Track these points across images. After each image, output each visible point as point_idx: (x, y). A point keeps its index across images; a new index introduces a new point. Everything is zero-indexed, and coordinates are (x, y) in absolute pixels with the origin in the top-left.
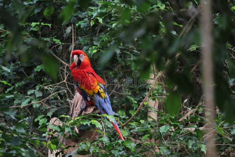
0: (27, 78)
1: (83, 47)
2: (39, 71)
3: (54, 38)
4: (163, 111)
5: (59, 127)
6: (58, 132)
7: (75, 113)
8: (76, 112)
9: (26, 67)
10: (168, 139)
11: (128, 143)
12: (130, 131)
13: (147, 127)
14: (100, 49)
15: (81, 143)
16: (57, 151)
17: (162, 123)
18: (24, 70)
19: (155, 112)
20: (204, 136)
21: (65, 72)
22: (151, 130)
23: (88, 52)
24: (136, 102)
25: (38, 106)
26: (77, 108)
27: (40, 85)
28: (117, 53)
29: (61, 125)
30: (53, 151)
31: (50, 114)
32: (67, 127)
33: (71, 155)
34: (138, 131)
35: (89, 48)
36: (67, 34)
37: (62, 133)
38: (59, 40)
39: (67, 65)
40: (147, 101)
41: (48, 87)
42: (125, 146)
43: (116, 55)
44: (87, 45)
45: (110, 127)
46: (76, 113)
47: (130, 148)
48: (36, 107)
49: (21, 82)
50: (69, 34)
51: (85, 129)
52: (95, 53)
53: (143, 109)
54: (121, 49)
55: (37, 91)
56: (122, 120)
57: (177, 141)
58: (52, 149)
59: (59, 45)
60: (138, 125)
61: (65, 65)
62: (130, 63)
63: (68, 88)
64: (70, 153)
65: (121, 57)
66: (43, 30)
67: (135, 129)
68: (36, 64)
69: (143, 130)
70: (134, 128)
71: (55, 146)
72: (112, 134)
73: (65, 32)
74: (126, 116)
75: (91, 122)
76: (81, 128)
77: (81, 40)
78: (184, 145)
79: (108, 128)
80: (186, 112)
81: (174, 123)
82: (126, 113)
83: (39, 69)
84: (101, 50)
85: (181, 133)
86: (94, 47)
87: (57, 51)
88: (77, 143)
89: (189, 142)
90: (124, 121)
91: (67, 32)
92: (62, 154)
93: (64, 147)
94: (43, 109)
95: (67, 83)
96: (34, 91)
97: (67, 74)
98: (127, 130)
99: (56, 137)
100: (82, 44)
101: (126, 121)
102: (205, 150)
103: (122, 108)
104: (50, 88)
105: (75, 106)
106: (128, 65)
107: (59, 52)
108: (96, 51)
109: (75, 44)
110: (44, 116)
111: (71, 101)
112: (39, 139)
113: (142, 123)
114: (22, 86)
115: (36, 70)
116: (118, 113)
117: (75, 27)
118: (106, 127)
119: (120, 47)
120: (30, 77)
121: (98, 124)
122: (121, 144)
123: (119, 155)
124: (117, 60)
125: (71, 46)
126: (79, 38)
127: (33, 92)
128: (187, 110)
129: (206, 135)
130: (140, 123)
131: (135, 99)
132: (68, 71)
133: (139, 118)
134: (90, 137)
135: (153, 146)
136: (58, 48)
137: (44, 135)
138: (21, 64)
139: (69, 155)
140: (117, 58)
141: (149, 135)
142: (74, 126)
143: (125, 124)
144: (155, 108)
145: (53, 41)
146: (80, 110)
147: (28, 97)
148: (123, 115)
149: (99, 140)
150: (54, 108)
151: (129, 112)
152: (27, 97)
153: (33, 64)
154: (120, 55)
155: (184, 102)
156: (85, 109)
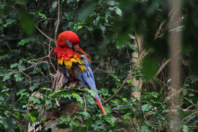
0: (11, 52)
1: (68, 23)
2: (23, 44)
3: (39, 12)
4: (146, 90)
5: (40, 99)
6: (38, 104)
7: (57, 88)
8: (58, 86)
9: (10, 40)
10: (151, 119)
11: (108, 118)
12: (112, 109)
13: (129, 105)
14: (85, 25)
15: (61, 118)
16: (36, 124)
17: (144, 101)
18: (8, 44)
19: (138, 91)
20: (187, 117)
21: (49, 47)
22: (133, 109)
23: (73, 28)
24: (119, 80)
25: (20, 79)
26: (59, 82)
27: (23, 59)
28: (102, 30)
29: (42, 97)
30: (32, 123)
31: (32, 89)
32: (48, 99)
33: (50, 127)
34: (119, 109)
35: (74, 24)
36: (53, 9)
37: (42, 105)
38: (44, 15)
39: (51, 40)
40: (130, 79)
41: (31, 61)
42: (105, 120)
43: (101, 32)
44: (72, 20)
45: (92, 104)
46: (59, 88)
47: (110, 122)
48: (19, 80)
49: (5, 55)
50: (55, 9)
51: (66, 102)
52: (80, 29)
53: (127, 88)
54: (106, 26)
55: (20, 65)
56: (105, 98)
57: (159, 121)
58: (32, 122)
59: (45, 20)
60: (120, 103)
61: (50, 40)
62: (114, 41)
63: (51, 63)
64: (50, 126)
65: (106, 34)
66: (30, 5)
67: (117, 107)
68: (21, 38)
69: (125, 108)
70: (116, 105)
71: (35, 119)
72: (93, 111)
73: (51, 7)
74: (109, 94)
75: (72, 96)
76: (62, 102)
77: (67, 16)
78: (166, 125)
79: (90, 105)
80: (170, 93)
81: (156, 102)
82: (109, 92)
83: (23, 43)
84: (86, 27)
85: (163, 112)
86: (79, 23)
87: (42, 26)
88: (57, 118)
89: (171, 122)
90: (107, 99)
91: (53, 7)
92: (41, 127)
93: (44, 120)
94: (26, 83)
95: (51, 58)
96: (18, 65)
97: (51, 49)
98: (109, 107)
99: (36, 110)
100: (67, 19)
101: (108, 98)
102: (187, 131)
103: (105, 86)
104: (33, 62)
105: (58, 81)
106: (113, 43)
107: (44, 27)
108: (81, 27)
109: (61, 19)
110: (27, 90)
111: (53, 75)
112: (19, 111)
113: (124, 101)
114: (6, 59)
115: (20, 44)
116: (101, 91)
117: (62, 2)
118: (88, 104)
119: (105, 24)
120: (14, 51)
121: (79, 98)
122: (101, 118)
123: (99, 129)
124: (102, 37)
125: (56, 21)
126: (65, 13)
127: (16, 65)
128: (171, 92)
129: (188, 116)
130: (123, 101)
131: (118, 77)
132: (52, 47)
133: (122, 96)
134: (70, 112)
135: (135, 125)
136: (44, 22)
137: (24, 106)
138: (5, 37)
139: (48, 128)
140: (102, 35)
141: (130, 113)
142: (54, 99)
143: (107, 101)
144: (139, 87)
145: (39, 16)
146: (62, 85)
147: (11, 71)
148: (105, 93)
149: (79, 114)
150: (37, 82)
151: (112, 90)
152: (9, 70)
153: (17, 38)
154: (105, 33)
155: (167, 82)
156: (67, 84)
